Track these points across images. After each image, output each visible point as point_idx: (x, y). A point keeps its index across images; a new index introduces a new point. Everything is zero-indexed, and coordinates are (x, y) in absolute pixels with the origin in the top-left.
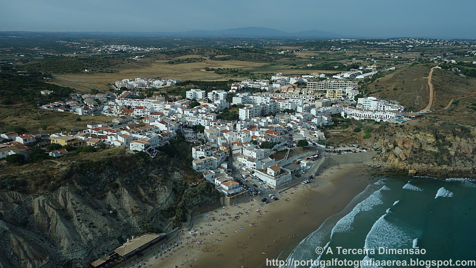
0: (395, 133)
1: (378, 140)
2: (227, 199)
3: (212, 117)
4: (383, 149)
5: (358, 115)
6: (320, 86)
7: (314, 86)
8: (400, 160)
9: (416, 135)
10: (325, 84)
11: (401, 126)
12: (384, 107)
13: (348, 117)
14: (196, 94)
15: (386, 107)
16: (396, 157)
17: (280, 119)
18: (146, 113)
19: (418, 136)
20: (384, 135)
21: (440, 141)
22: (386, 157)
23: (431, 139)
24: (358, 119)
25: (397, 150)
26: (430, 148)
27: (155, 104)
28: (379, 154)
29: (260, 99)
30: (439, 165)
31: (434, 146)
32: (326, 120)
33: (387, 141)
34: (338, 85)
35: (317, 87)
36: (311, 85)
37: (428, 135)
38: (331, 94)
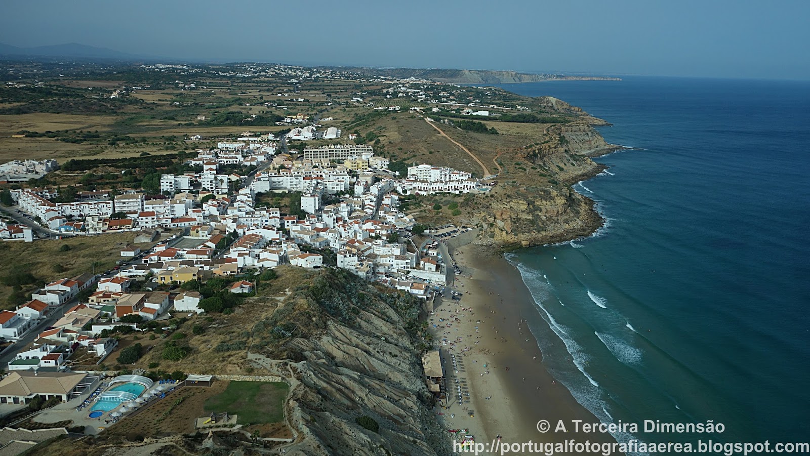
0: (490, 204)
1: (473, 215)
2: (429, 304)
3: (276, 213)
4: (484, 224)
5: (422, 189)
6: (323, 154)
7: (314, 155)
8: (507, 233)
9: (511, 203)
10: (330, 151)
11: (492, 196)
12: (450, 175)
13: (409, 193)
14: (176, 183)
15: (452, 175)
16: (503, 231)
17: (353, 205)
18: (164, 221)
19: (512, 204)
20: (478, 208)
21: (531, 206)
22: (492, 232)
23: (524, 207)
24: (425, 193)
25: (499, 223)
26: (525, 216)
27: (154, 206)
28: (481, 230)
29: (289, 180)
30: (539, 232)
31: (528, 213)
32: (397, 198)
33: (483, 214)
34: (348, 151)
35: (319, 156)
36: (309, 153)
37: (522, 202)
38: (354, 165)
